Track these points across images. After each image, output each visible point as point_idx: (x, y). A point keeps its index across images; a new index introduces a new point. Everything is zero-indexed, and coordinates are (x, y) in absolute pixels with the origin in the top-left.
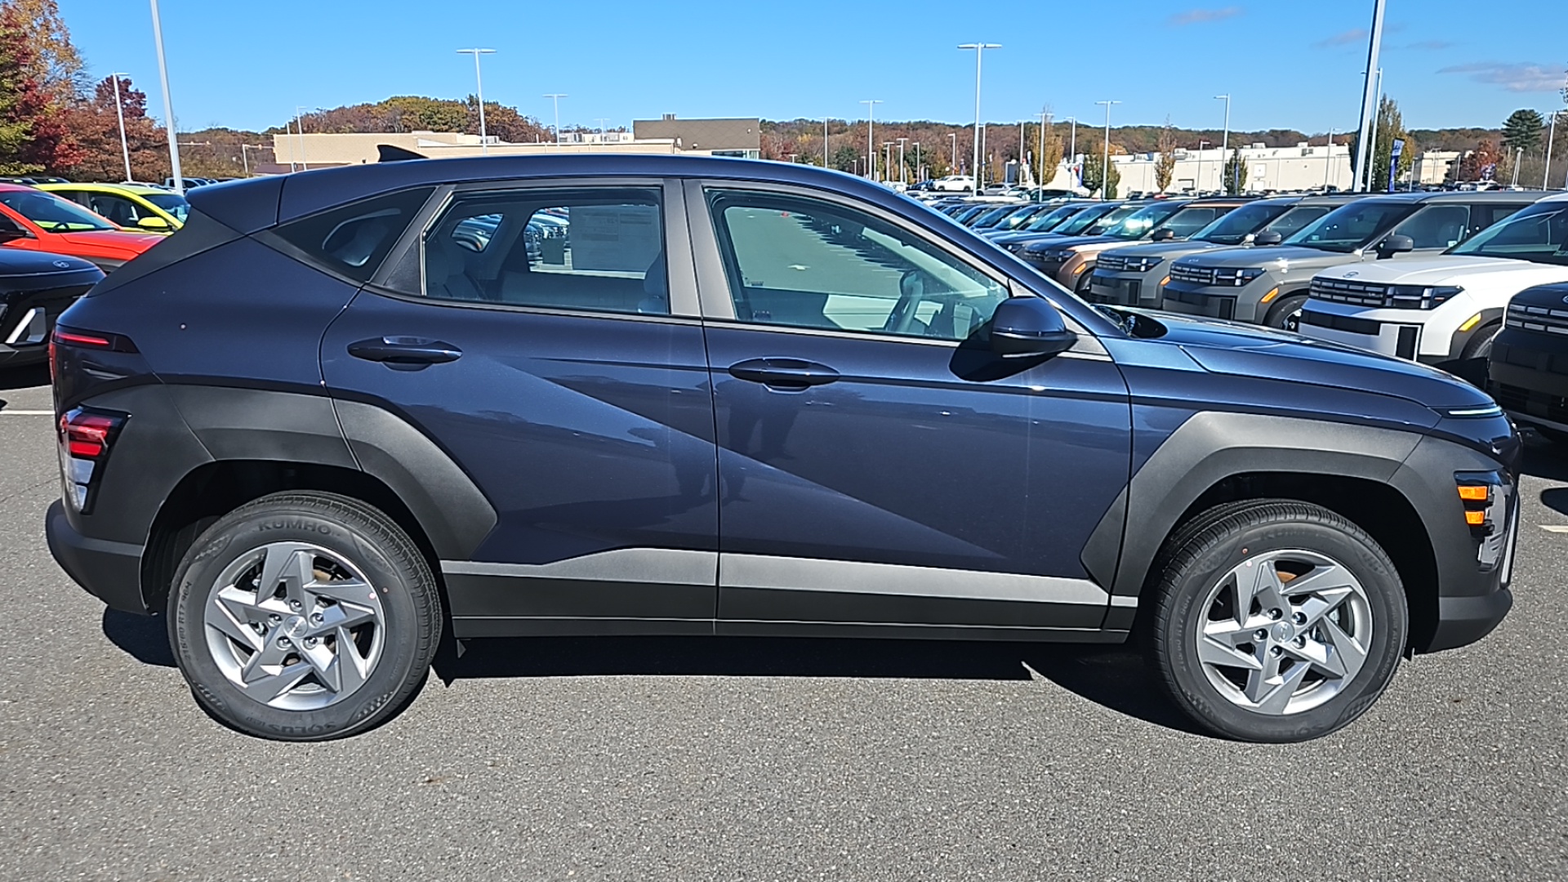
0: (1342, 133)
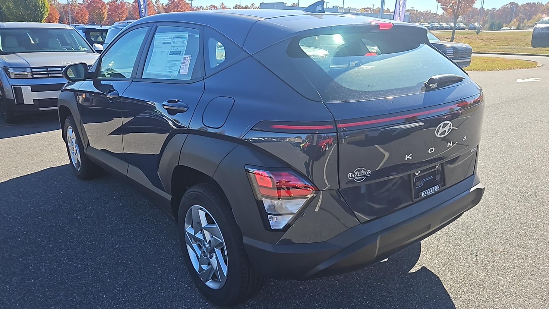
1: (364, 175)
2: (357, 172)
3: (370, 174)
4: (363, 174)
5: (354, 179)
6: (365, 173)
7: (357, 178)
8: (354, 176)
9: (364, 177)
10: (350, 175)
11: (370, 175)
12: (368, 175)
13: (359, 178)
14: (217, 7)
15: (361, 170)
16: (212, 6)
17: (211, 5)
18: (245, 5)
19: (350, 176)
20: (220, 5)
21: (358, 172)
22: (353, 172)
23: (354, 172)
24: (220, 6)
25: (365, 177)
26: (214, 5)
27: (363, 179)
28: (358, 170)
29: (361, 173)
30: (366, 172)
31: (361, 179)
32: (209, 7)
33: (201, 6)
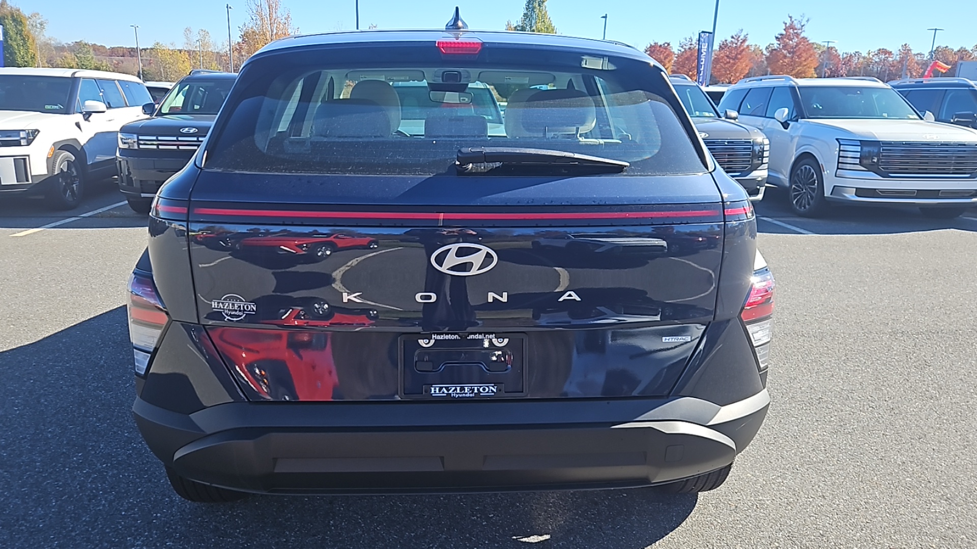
1: (242, 309)
2: (226, 300)
3: (253, 311)
4: (240, 307)
5: (223, 313)
6: (244, 307)
7: (229, 313)
8: (222, 307)
9: (241, 314)
10: (214, 303)
11: (254, 313)
12: (250, 311)
13: (233, 313)
14: (891, 52)
15: (237, 298)
16: (881, 51)
17: (878, 48)
18: (960, 47)
19: (215, 306)
20: (901, 48)
21: (230, 300)
22: (221, 300)
23: (223, 299)
24: (900, 50)
25: (245, 315)
26: (885, 48)
27: (241, 316)
28: (230, 298)
29: (236, 305)
30: (245, 304)
31: (236, 315)
32: (874, 52)
33: (856, 52)
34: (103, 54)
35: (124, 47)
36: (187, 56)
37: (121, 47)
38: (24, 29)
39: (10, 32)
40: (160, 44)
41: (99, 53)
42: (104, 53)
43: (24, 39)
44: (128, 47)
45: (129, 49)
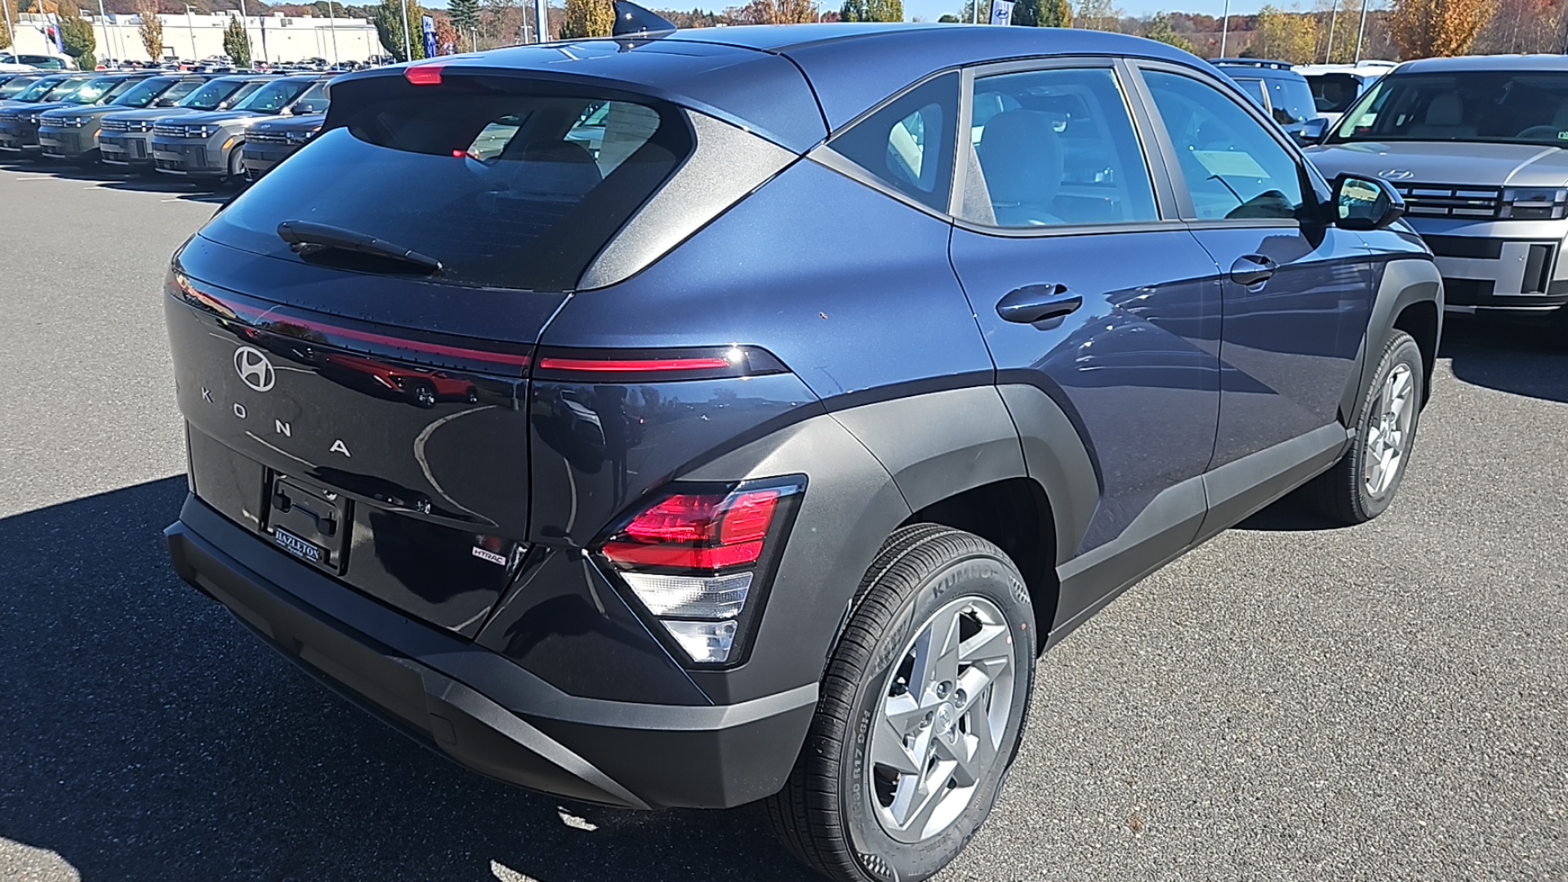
0: (302, 4)
34: (1207, 29)
35: (1241, 14)
36: (1314, 23)
37: (1235, 16)
38: (1060, 4)
39: (1043, 9)
40: (1272, 7)
41: (1201, 28)
42: (1208, 27)
43: (1057, 19)
44: (1246, 14)
45: (1247, 17)
